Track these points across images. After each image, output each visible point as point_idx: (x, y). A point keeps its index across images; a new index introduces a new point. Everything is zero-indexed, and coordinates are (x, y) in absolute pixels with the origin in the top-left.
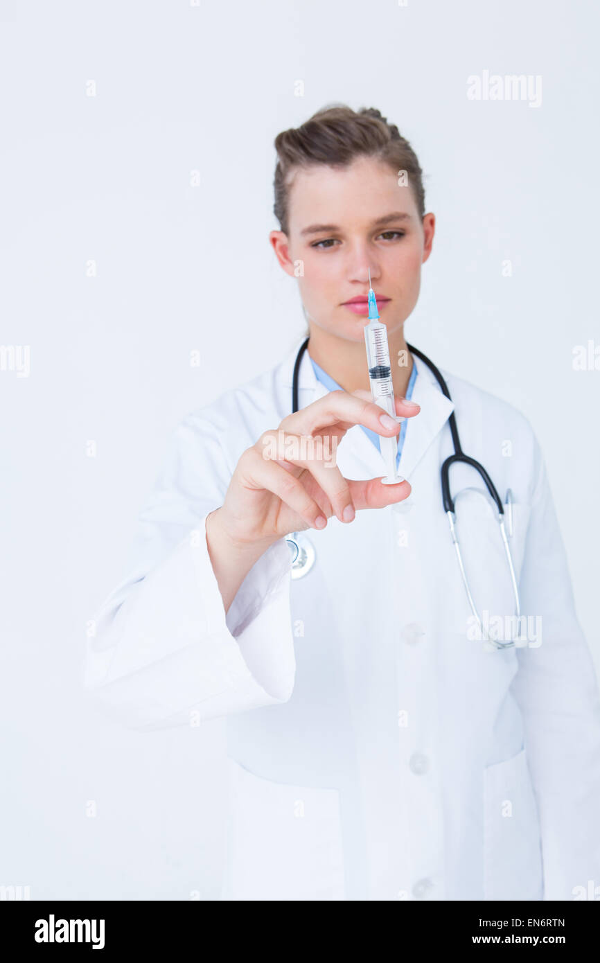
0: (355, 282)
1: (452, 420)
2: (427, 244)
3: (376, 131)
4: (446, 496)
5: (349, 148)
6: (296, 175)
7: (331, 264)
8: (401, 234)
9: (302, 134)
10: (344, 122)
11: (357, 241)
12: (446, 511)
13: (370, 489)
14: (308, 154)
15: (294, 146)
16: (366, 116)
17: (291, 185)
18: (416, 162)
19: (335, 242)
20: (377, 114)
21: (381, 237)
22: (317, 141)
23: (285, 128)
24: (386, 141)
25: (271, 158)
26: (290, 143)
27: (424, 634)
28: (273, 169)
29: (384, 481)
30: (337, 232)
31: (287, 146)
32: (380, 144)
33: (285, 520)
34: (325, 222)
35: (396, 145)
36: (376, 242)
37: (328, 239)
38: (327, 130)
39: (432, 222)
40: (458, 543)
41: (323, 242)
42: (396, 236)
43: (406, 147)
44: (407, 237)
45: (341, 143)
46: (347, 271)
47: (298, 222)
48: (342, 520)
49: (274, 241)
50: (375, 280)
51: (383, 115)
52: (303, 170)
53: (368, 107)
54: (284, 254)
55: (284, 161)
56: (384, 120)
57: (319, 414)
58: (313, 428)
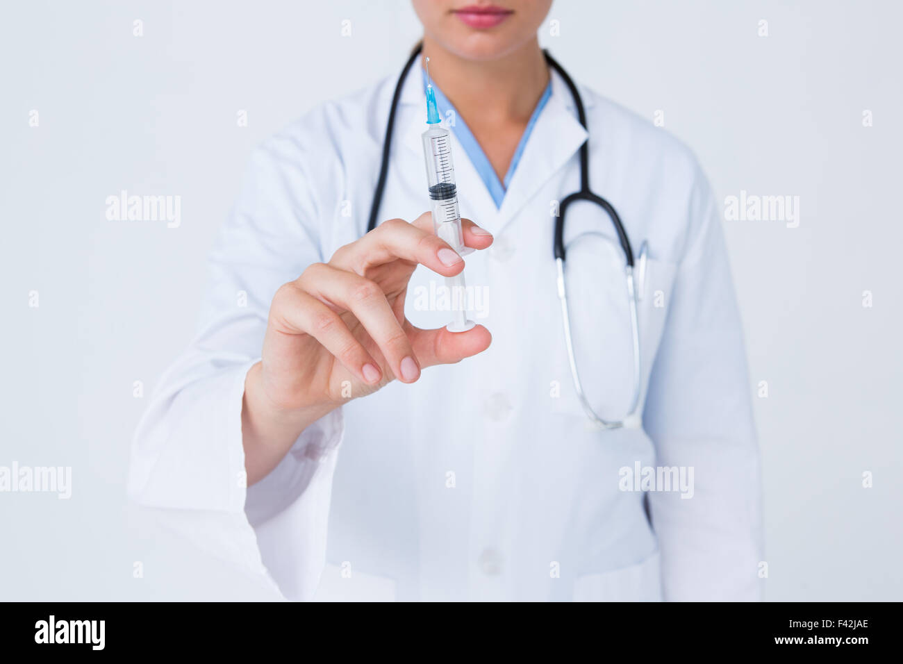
1: (584, 152)
13: (440, 338)
29: (450, 329)
48: (402, 378)
57: (371, 248)
58: (365, 264)
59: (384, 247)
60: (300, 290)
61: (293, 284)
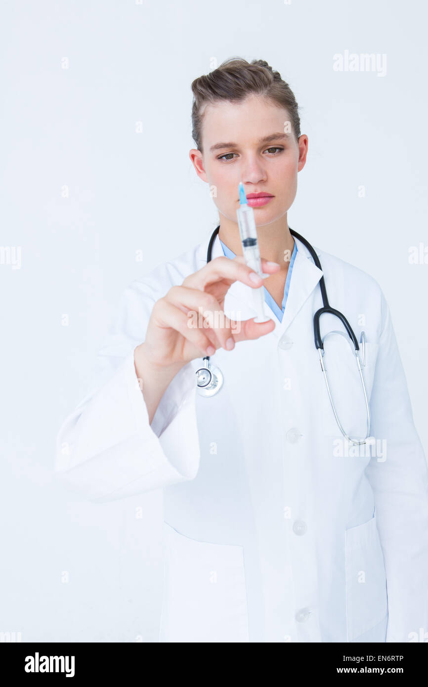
0: (248, 183)
2: (302, 158)
3: (262, 75)
4: (317, 337)
5: (243, 88)
6: (206, 107)
7: (232, 171)
8: (281, 149)
9: (210, 79)
10: (240, 69)
11: (249, 154)
12: (317, 348)
13: (247, 327)
14: (214, 92)
15: (204, 88)
16: (255, 65)
17: (203, 116)
18: (293, 98)
19: (234, 156)
20: (265, 64)
21: (267, 151)
22: (221, 83)
23: (199, 75)
24: (270, 83)
25: (190, 97)
26: (202, 86)
27: (302, 435)
28: (191, 106)
30: (236, 148)
31: (199, 88)
32: (266, 85)
33: (188, 351)
34: (227, 141)
35: (277, 85)
36: (264, 155)
37: (229, 153)
38: (227, 75)
39: (305, 142)
40: (326, 371)
41: (225, 156)
42: (277, 150)
43: (286, 86)
44: (286, 151)
45: (238, 85)
46: (243, 176)
47: (208, 142)
48: (226, 348)
49: (193, 157)
50: (262, 182)
51: (270, 65)
52: (211, 104)
53: (258, 60)
54: (200, 165)
55: (198, 99)
56: (270, 69)
57: (209, 274)
58: (205, 284)
59: (216, 273)
60: (168, 302)
61: (165, 299)
